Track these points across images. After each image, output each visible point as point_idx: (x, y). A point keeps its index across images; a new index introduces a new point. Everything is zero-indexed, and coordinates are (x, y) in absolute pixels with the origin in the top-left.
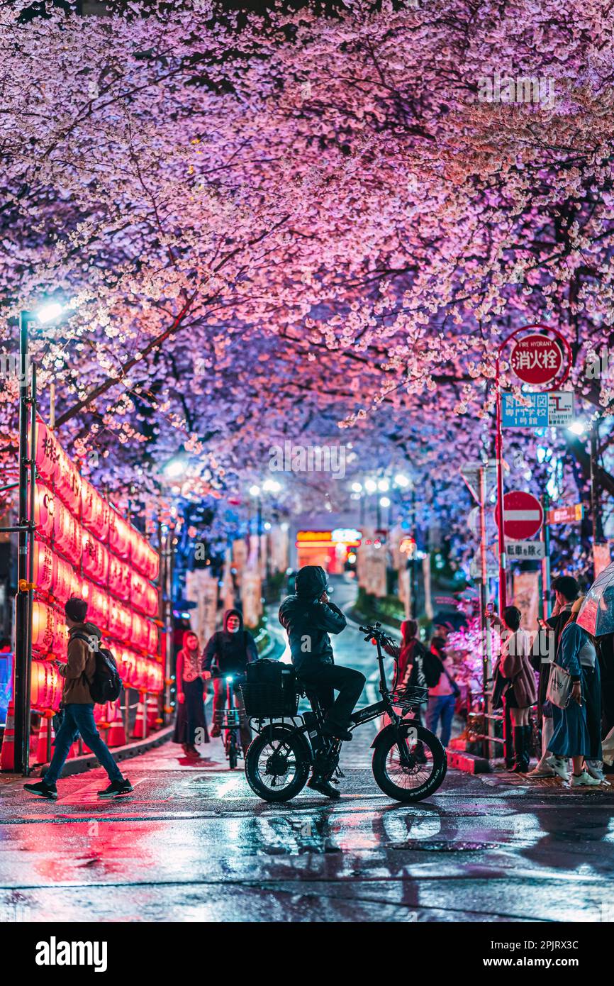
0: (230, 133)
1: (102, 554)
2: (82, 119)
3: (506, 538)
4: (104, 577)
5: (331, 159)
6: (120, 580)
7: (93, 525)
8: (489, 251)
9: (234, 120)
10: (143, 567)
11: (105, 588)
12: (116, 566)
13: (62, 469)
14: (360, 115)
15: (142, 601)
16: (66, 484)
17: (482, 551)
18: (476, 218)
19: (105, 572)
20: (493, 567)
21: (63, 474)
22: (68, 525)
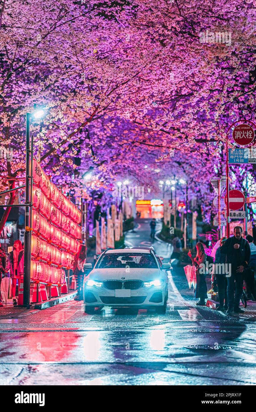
0: (113, 36)
1: (59, 214)
2: (52, 31)
3: (230, 210)
4: (60, 223)
5: (157, 48)
6: (66, 225)
7: (55, 202)
8: (223, 87)
9: (115, 31)
10: (75, 218)
11: (60, 228)
12: (64, 219)
13: (43, 179)
14: (170, 28)
15: (75, 233)
16: (45, 186)
17: (219, 214)
18: (218, 74)
19: (60, 222)
20: (223, 221)
21: (43, 181)
22: (45, 202)
